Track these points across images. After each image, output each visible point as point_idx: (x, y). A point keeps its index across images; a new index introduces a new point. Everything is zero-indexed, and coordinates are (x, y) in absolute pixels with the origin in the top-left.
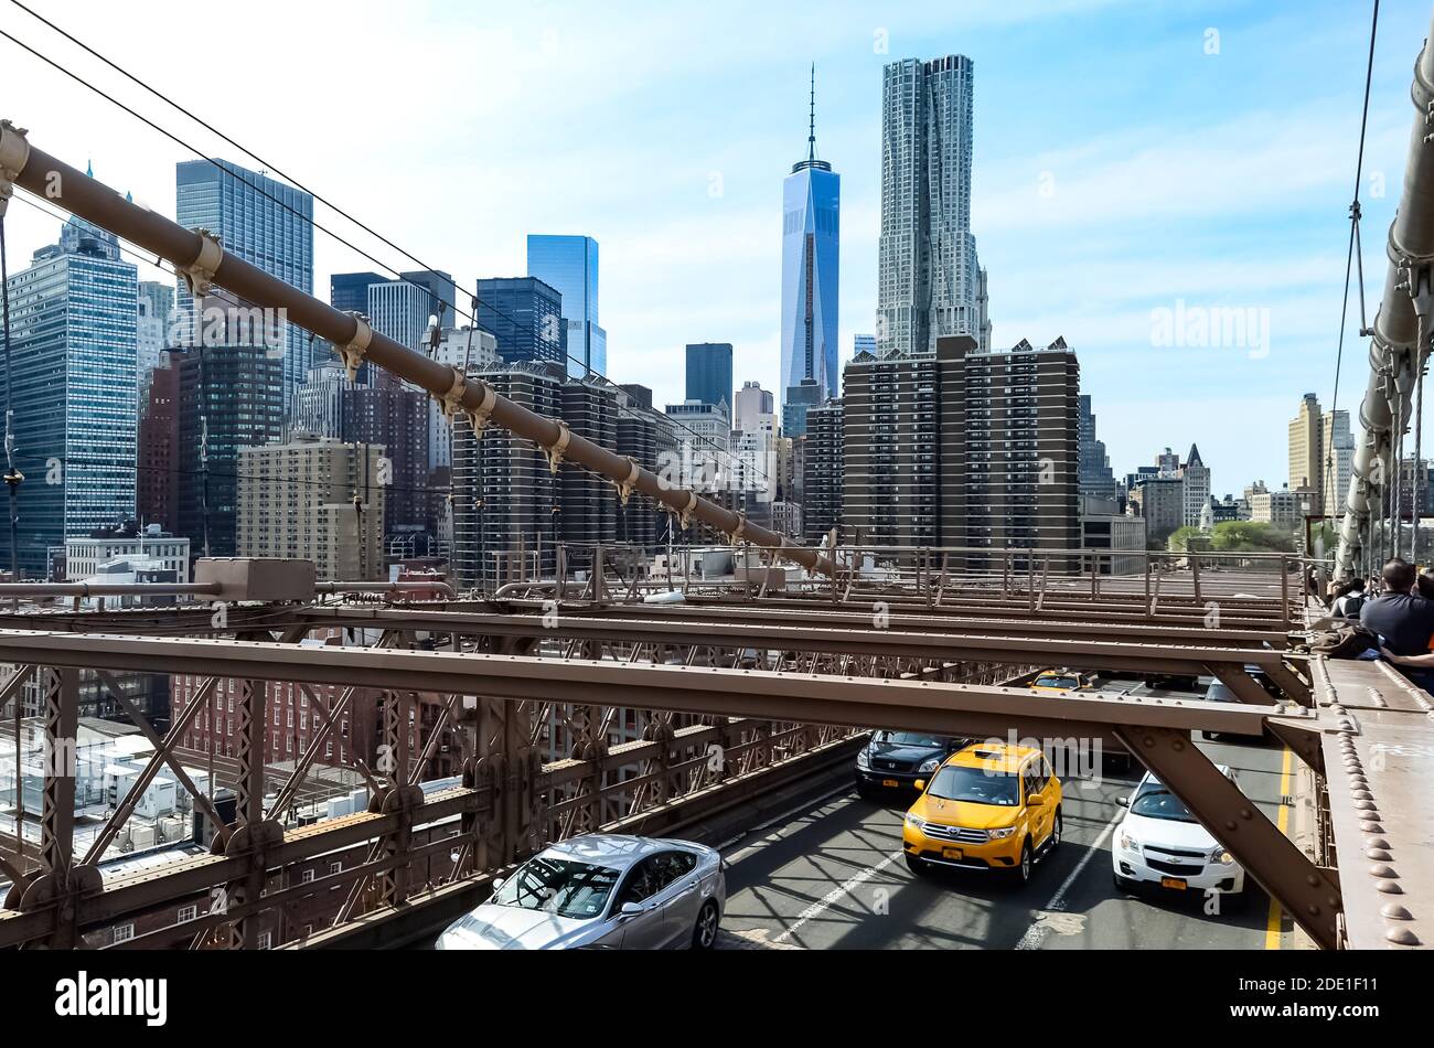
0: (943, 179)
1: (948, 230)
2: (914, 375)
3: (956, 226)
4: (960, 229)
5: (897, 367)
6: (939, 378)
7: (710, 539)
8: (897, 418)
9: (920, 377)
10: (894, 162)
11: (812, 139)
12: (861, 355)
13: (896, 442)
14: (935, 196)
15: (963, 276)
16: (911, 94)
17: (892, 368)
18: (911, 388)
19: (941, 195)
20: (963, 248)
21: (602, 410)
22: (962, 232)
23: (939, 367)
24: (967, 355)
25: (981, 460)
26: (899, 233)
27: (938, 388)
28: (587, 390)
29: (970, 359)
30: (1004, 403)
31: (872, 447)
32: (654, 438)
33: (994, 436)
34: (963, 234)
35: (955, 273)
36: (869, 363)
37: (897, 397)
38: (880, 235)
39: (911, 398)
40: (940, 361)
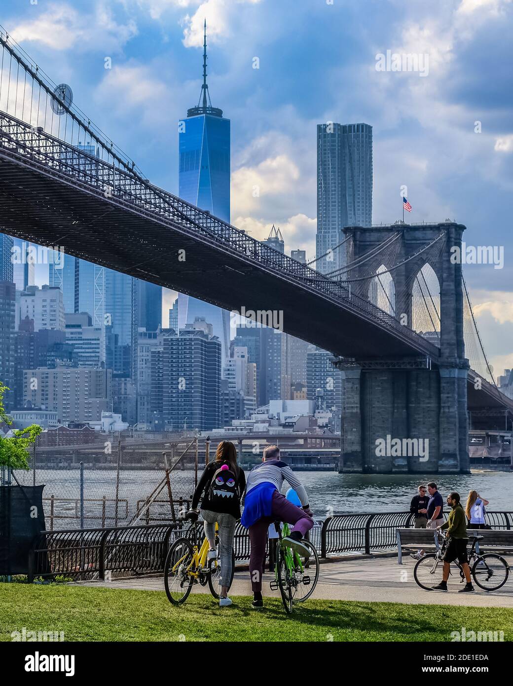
10: (325, 187)
11: (205, 87)
14: (351, 210)
16: (335, 146)
19: (354, 210)
26: (329, 232)
38: (316, 233)
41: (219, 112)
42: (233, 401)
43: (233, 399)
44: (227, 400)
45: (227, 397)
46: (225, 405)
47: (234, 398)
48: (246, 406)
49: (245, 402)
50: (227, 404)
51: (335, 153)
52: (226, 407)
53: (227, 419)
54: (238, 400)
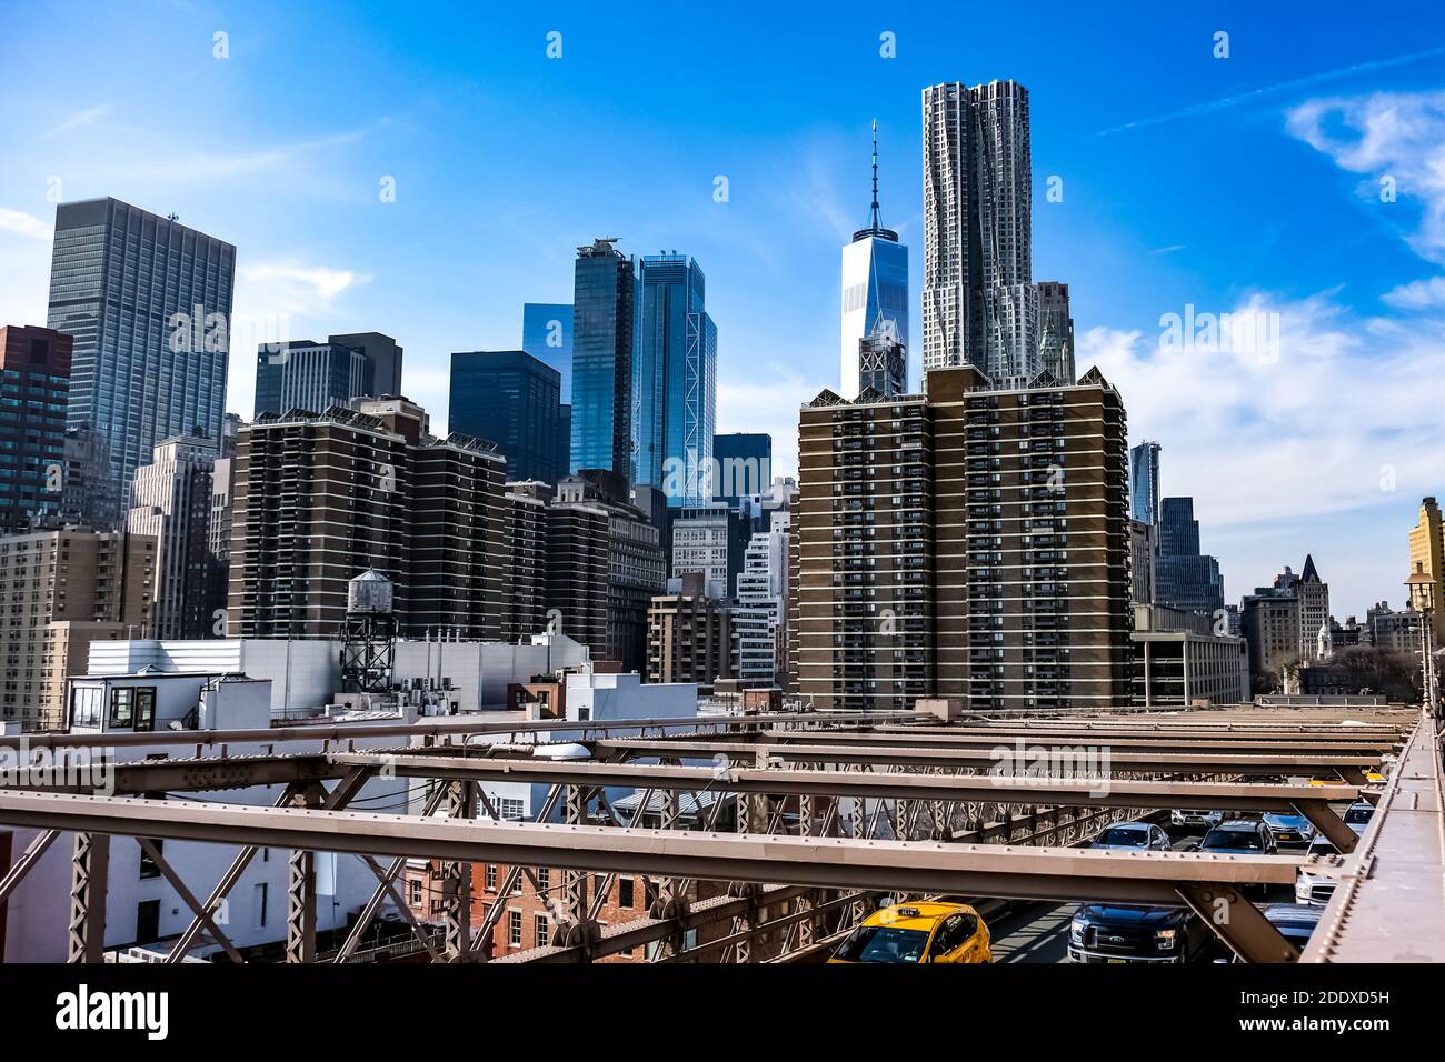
0: (997, 223)
1: (1004, 283)
2: (896, 424)
3: (1015, 280)
4: (1019, 283)
5: (872, 413)
6: (931, 428)
7: (688, 676)
8: (872, 487)
9: (906, 426)
11: (875, 205)
12: (822, 395)
13: (871, 523)
14: (988, 243)
15: (1023, 339)
16: (954, 124)
17: (865, 414)
18: (892, 443)
19: (995, 242)
20: (1022, 305)
21: (479, 486)
22: (1022, 286)
23: (931, 413)
24: (967, 394)
25: (989, 547)
27: (931, 443)
28: (451, 454)
29: (970, 399)
30: (1020, 464)
31: (838, 530)
32: (605, 537)
33: (1007, 511)
34: (1022, 291)
35: (1014, 335)
36: (833, 407)
37: (872, 458)
39: (892, 458)
40: (935, 405)
41: (894, 236)
42: (703, 619)
43: (702, 615)
44: (688, 616)
45: (689, 611)
46: (686, 627)
47: (704, 611)
48: (738, 630)
49: (734, 620)
50: (689, 627)
51: (955, 137)
52: (687, 632)
53: (689, 660)
54: (717, 616)
